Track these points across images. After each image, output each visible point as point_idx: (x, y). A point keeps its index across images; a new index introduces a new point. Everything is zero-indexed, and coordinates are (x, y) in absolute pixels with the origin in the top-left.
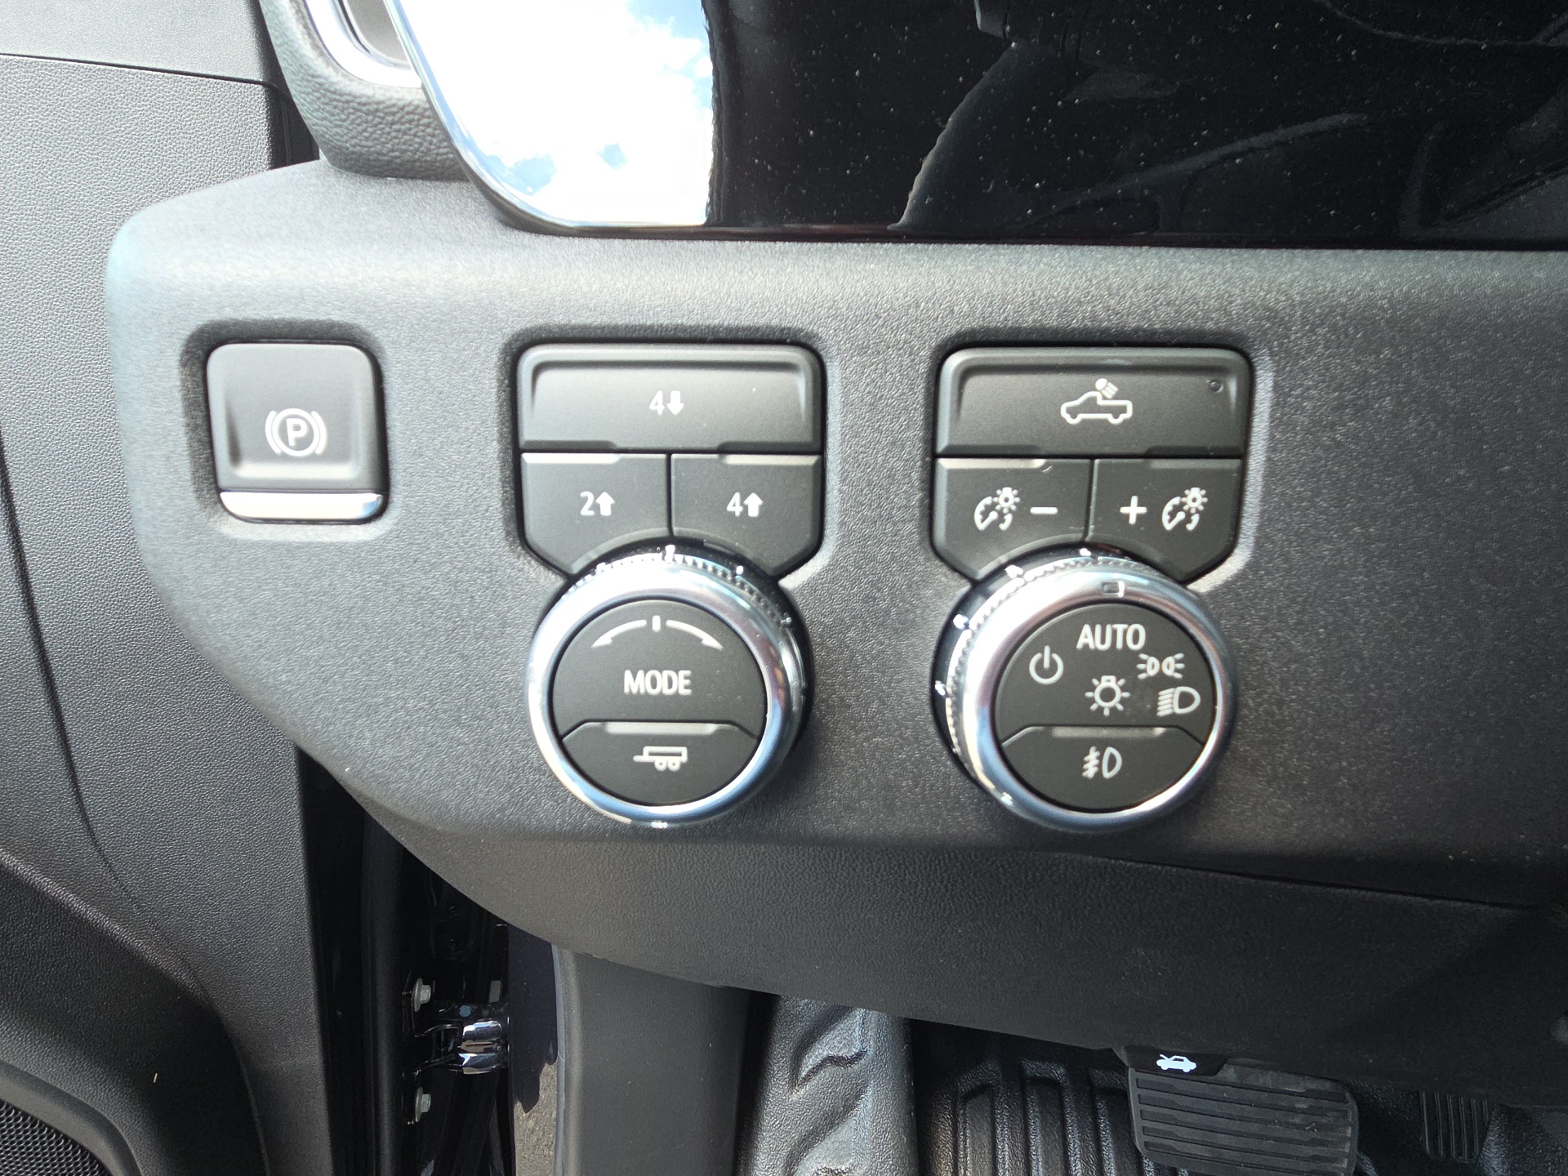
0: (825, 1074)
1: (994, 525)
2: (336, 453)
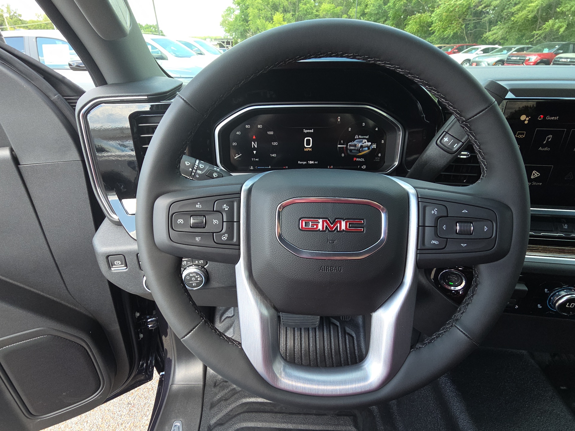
0: (227, 320)
1: (185, 264)
2: (122, 264)
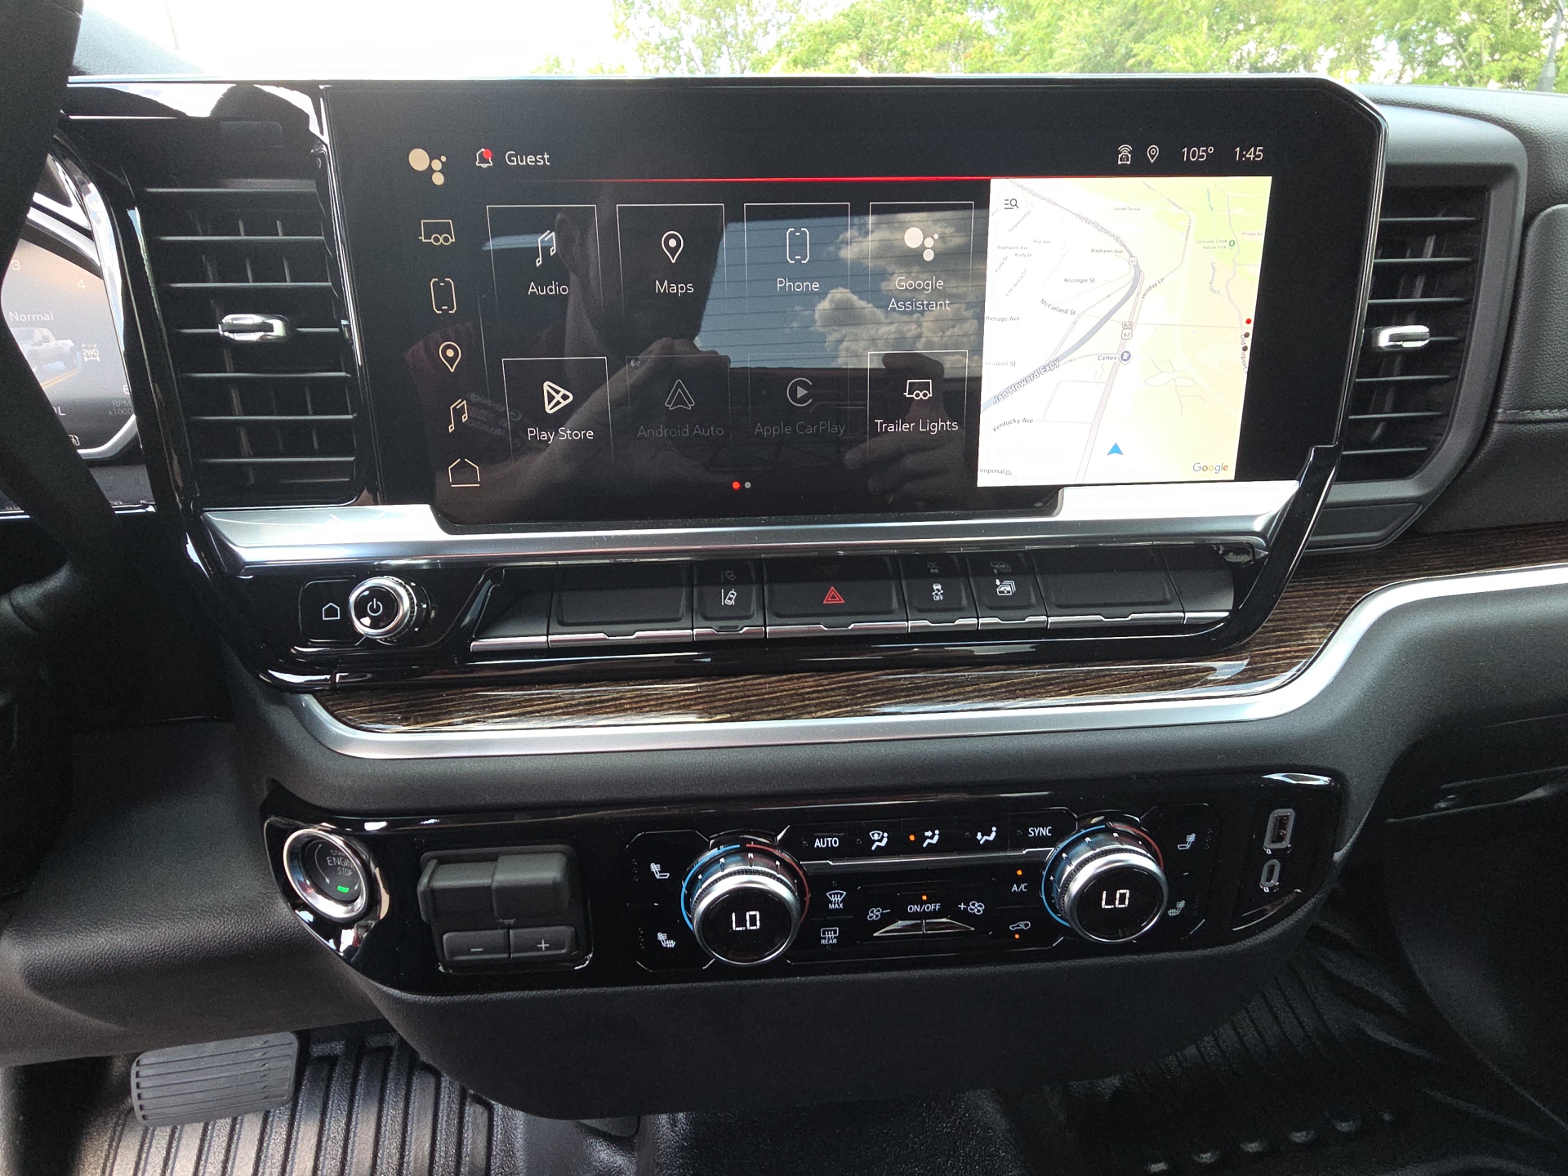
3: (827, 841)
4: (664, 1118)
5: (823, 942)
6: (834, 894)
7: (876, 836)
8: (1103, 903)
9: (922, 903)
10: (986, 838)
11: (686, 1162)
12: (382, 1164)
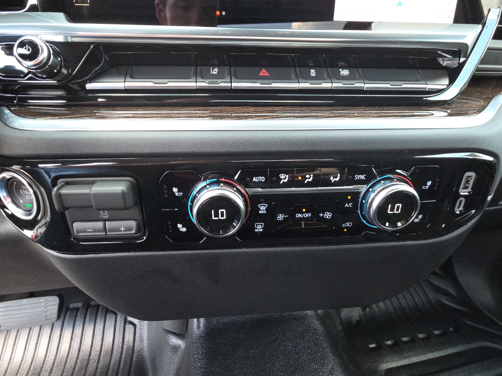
3: (259, 178)
4: (195, 320)
5: (256, 230)
6: (262, 205)
7: (283, 176)
8: (389, 210)
9: (302, 213)
10: (335, 179)
11: (203, 341)
12: (95, 344)
